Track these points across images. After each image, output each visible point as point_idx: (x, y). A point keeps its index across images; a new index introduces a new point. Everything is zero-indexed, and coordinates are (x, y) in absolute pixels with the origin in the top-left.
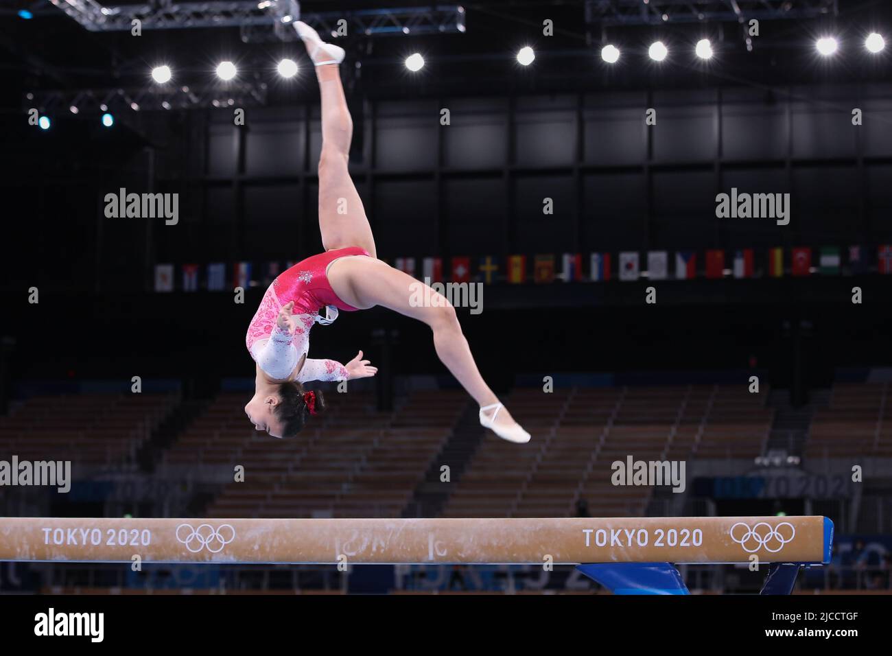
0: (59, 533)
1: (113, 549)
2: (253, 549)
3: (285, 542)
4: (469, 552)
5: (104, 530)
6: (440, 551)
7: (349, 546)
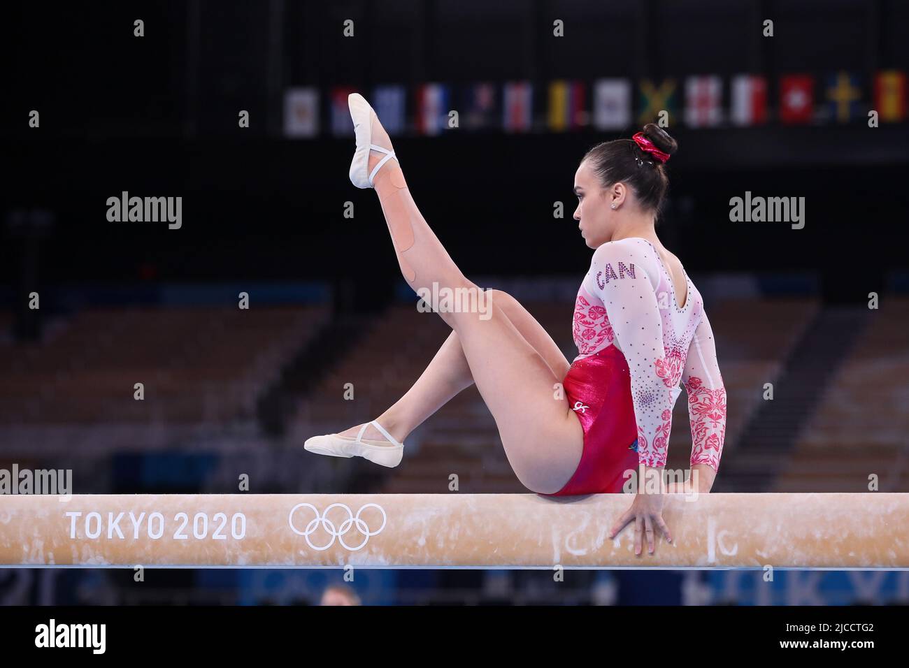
0: (94, 520)
1: (184, 545)
2: (416, 543)
3: (469, 532)
4: (775, 549)
5: (170, 515)
6: (726, 546)
7: (574, 540)
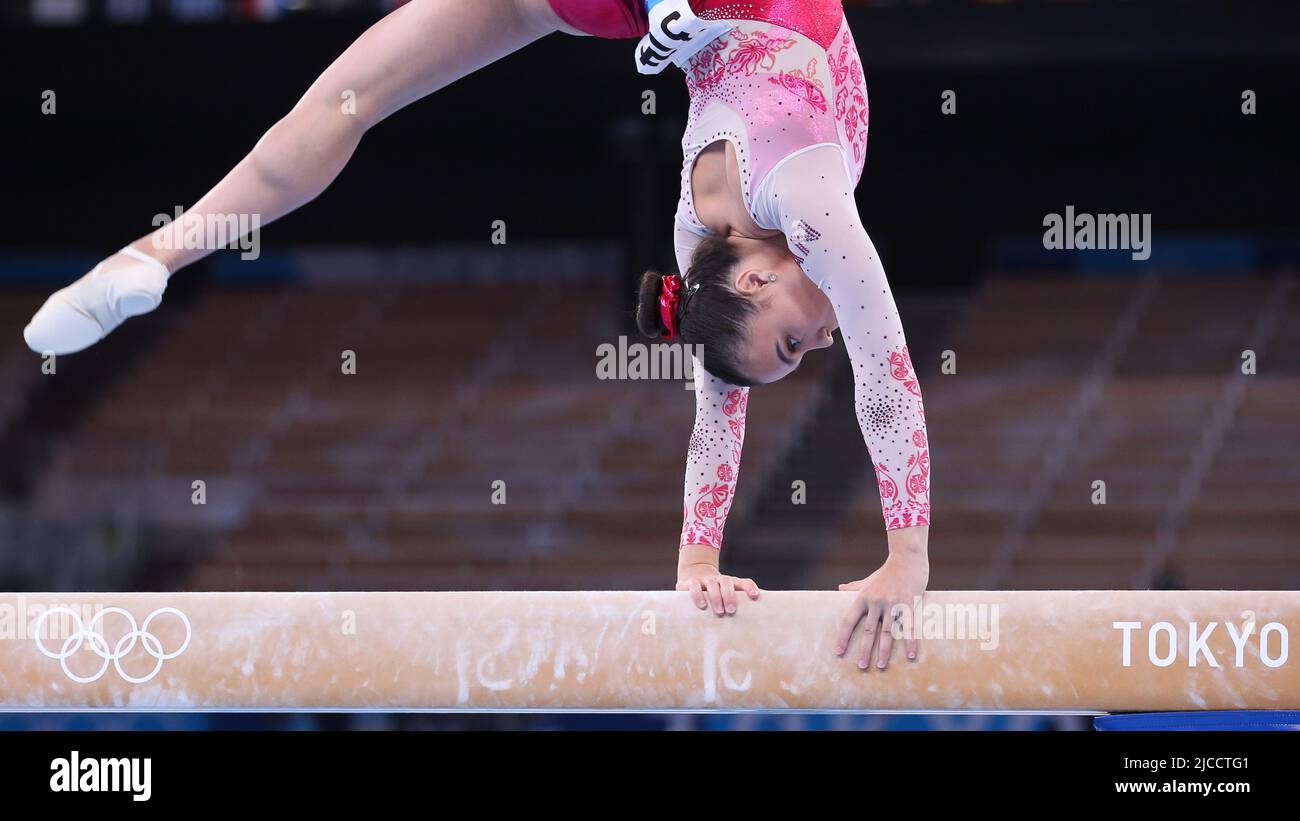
2: (238, 671)
3: (323, 654)
4: (810, 681)
6: (733, 675)
7: (492, 665)
